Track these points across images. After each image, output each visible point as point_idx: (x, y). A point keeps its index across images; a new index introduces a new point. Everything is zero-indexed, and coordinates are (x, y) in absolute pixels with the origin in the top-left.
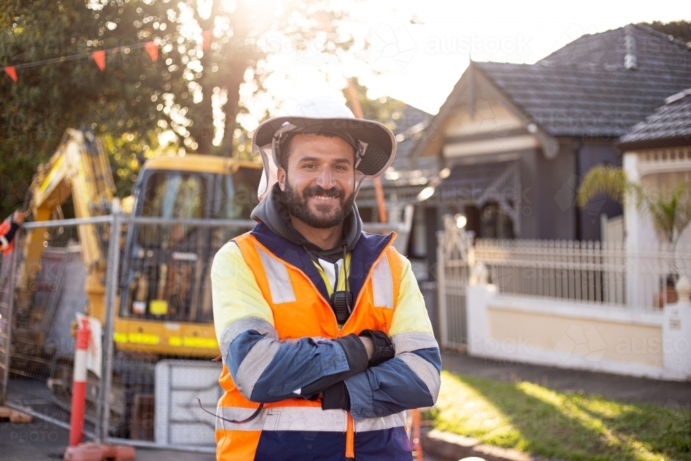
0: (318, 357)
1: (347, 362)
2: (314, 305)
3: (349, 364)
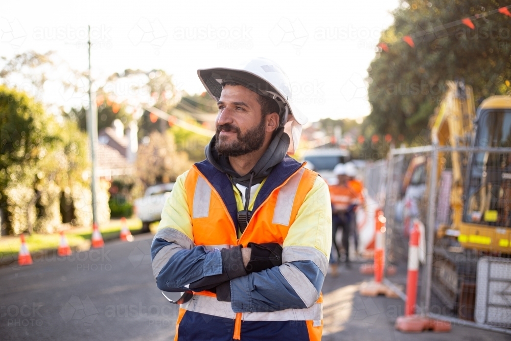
0: (202, 262)
1: (221, 267)
2: (221, 221)
3: (223, 271)
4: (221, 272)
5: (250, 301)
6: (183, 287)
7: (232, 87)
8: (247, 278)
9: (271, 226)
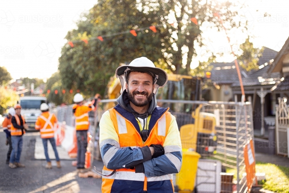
0: (132, 154)
1: (142, 156)
2: (134, 135)
3: (143, 157)
4: (143, 159)
5: (152, 172)
6: (122, 167)
7: (141, 73)
8: (151, 161)
9: (158, 136)
